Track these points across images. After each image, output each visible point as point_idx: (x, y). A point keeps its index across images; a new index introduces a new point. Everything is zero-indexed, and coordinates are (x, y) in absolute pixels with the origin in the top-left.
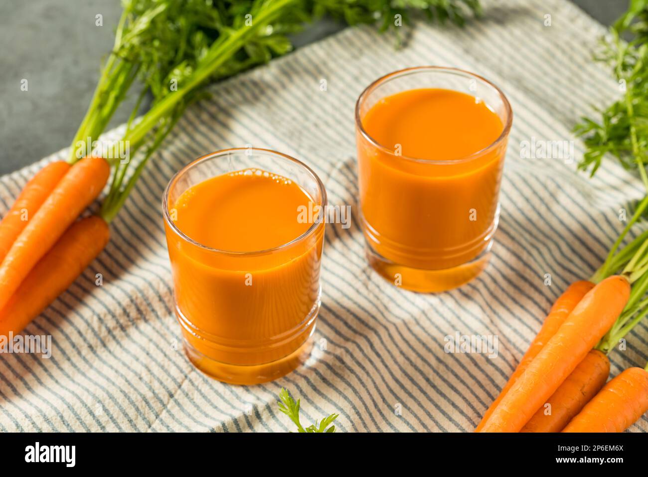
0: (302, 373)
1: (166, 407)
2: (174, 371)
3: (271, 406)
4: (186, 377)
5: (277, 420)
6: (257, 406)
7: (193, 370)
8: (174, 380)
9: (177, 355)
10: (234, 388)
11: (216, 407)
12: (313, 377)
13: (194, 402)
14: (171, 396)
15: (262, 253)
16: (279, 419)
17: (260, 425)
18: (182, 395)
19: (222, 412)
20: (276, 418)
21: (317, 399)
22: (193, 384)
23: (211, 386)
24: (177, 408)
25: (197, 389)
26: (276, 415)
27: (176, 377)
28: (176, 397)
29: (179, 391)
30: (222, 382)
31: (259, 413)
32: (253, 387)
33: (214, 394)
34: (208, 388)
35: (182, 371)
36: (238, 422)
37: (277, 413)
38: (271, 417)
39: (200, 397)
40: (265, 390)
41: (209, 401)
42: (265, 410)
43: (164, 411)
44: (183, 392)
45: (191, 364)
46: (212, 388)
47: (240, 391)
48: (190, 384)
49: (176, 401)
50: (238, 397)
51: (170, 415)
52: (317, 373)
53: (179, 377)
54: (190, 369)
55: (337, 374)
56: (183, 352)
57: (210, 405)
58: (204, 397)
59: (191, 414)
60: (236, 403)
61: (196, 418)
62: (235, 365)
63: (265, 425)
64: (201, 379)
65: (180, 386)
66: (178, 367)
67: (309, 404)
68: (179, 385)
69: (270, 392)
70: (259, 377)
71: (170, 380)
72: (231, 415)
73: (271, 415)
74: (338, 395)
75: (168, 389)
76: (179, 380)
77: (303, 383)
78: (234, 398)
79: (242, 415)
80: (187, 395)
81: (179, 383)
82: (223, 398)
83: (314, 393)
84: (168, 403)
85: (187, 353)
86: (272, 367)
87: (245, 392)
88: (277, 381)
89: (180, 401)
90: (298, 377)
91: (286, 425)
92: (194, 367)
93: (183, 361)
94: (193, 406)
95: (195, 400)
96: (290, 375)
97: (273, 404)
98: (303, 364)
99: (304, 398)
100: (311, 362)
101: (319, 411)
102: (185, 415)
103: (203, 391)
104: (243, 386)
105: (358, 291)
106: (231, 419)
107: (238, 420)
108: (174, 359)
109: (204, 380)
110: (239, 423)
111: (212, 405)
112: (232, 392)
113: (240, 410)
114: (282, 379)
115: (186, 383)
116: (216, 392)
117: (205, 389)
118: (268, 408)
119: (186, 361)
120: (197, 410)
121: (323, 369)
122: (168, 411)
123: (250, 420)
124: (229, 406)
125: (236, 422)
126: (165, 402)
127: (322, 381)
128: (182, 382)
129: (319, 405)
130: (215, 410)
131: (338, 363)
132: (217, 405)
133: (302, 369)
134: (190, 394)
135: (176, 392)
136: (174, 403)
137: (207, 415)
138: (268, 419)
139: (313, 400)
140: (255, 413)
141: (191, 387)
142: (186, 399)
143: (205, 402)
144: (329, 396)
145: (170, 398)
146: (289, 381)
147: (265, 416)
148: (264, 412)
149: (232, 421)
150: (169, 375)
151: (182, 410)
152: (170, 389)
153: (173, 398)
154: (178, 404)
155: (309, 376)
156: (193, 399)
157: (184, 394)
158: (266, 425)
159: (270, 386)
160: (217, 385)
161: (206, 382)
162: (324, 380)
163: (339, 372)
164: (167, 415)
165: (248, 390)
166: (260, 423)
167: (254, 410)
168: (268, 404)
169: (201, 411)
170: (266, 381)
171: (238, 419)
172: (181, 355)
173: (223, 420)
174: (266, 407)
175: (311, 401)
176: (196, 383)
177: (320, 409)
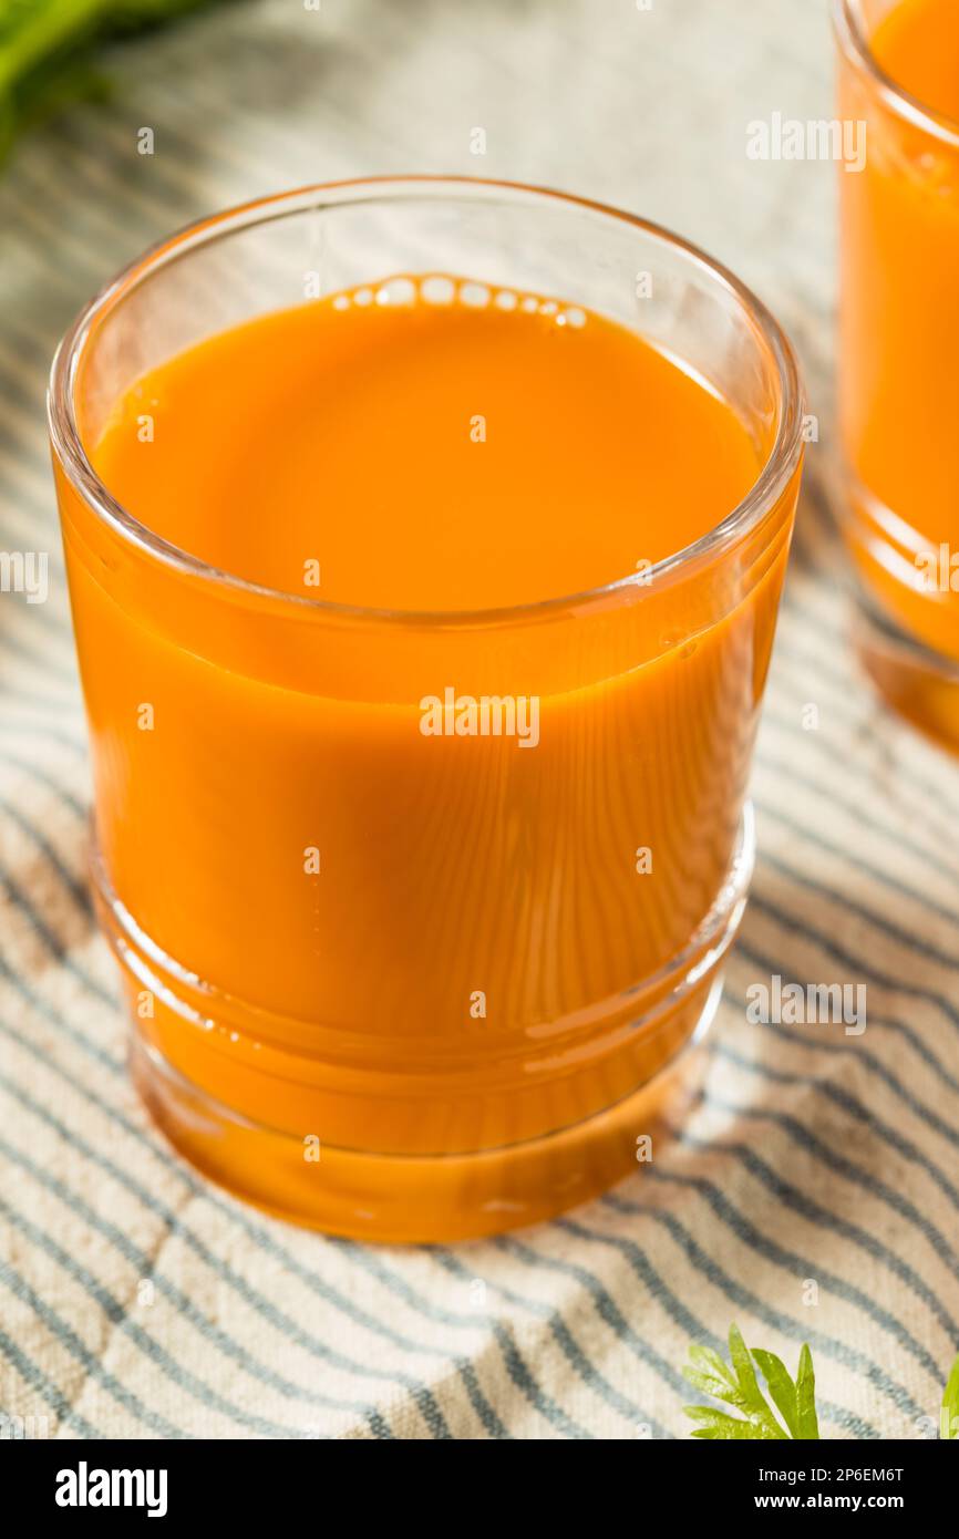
0: (684, 1171)
1: (99, 1365)
2: (113, 1203)
3: (570, 1326)
4: (170, 1223)
5: (605, 1389)
6: (511, 1328)
7: (194, 1192)
8: (119, 1240)
9: (117, 1129)
10: (389, 1261)
11: (323, 1351)
12: (734, 1181)
13: (221, 1336)
14: (115, 1312)
15: (549, 609)
16: (612, 1381)
17: (535, 1416)
18: (165, 1309)
19: (355, 1369)
20: (599, 1380)
21: (768, 1281)
22: (205, 1255)
23: (284, 1256)
24: (146, 1364)
25: (227, 1274)
26: (596, 1364)
27: (125, 1225)
28: (136, 1316)
29: (147, 1291)
30: (332, 1238)
31: (524, 1358)
32: (472, 1249)
33: (307, 1292)
34: (273, 1266)
35: (147, 1201)
36: (435, 1405)
37: (601, 1354)
38: (577, 1374)
39: (244, 1308)
40: (530, 1258)
41: (286, 1325)
42: (545, 1343)
43: (92, 1385)
44: (166, 1289)
45: (182, 1164)
46: (292, 1267)
47: (417, 1270)
48: (194, 1256)
49: (138, 1335)
50: (414, 1301)
51: (121, 1398)
52: (754, 1165)
53: (141, 1227)
54: (179, 1189)
55: (840, 1166)
56: (141, 1117)
57: (296, 1341)
58: (263, 1307)
59: (217, 1389)
60: (412, 1325)
61: (242, 1405)
62: (387, 1154)
63: (553, 1413)
64: (237, 1231)
65: (147, 1269)
66: (128, 1183)
67: (735, 1308)
68: (141, 1260)
69: (556, 1265)
70: (494, 1205)
71: (99, 1241)
72: (401, 1378)
73: (574, 1367)
74: (867, 1259)
75: (95, 1282)
76: (143, 1241)
77: (694, 1213)
78: (400, 1302)
79: (452, 1370)
80: (185, 1304)
81: (139, 1253)
82: (346, 1307)
83: (750, 1255)
84: (105, 1344)
85: (160, 1117)
86: (554, 1157)
87: (442, 1274)
88: (578, 1215)
89: (160, 1335)
90: (668, 1189)
91: (648, 1405)
92: (198, 1178)
93: (145, 1153)
94: (218, 1354)
95: (224, 1326)
96: (630, 1188)
97: (579, 1313)
98: (676, 1135)
99: (711, 1279)
100: (710, 1124)
101: (790, 1335)
102: (188, 1397)
103: (254, 1282)
104: (428, 1247)
105: (858, 815)
106: (405, 1396)
107: (436, 1397)
108: (104, 1147)
109: (249, 1231)
110: (441, 1409)
111: (303, 1340)
112: (383, 1277)
113: (441, 1354)
114: (601, 1209)
115: (175, 1248)
116: (314, 1281)
117: (261, 1271)
118: (561, 1333)
119: (159, 1155)
120: (241, 1366)
121: (773, 1148)
122: (110, 1384)
123: (487, 1395)
124: (382, 1342)
125: (428, 1404)
126: (92, 1342)
127: (777, 1201)
128: (157, 1249)
129: (781, 1307)
130: (321, 1362)
131: (840, 1119)
132: (327, 1342)
133: (677, 1156)
134: (197, 1299)
135: (134, 1292)
136: (131, 1346)
137: (288, 1390)
138: (563, 1389)
139: (749, 1288)
140: (506, 1359)
141: (201, 1269)
142: (182, 1326)
143: (272, 1329)
144: (825, 1264)
145: (112, 1326)
146: (628, 1209)
147: (550, 1370)
148: (546, 1354)
149: (411, 1404)
150: (92, 1219)
151: (174, 1372)
152: (104, 1283)
153: (124, 1324)
154: (152, 1349)
155: (717, 1178)
156: (213, 1322)
157: (172, 1302)
158: (561, 1412)
159: (549, 1241)
160: (313, 1251)
161: (263, 1241)
162: (788, 1195)
163: (853, 1156)
164: (107, 1399)
165: (452, 1266)
166: (530, 1405)
167: (502, 1346)
168: (557, 1315)
169: (259, 1373)
170: (527, 1221)
171: (436, 1389)
172: (131, 1129)
173: (373, 1403)
174: (551, 1331)
175: (742, 1291)
176: (218, 1250)
177: (792, 1323)
